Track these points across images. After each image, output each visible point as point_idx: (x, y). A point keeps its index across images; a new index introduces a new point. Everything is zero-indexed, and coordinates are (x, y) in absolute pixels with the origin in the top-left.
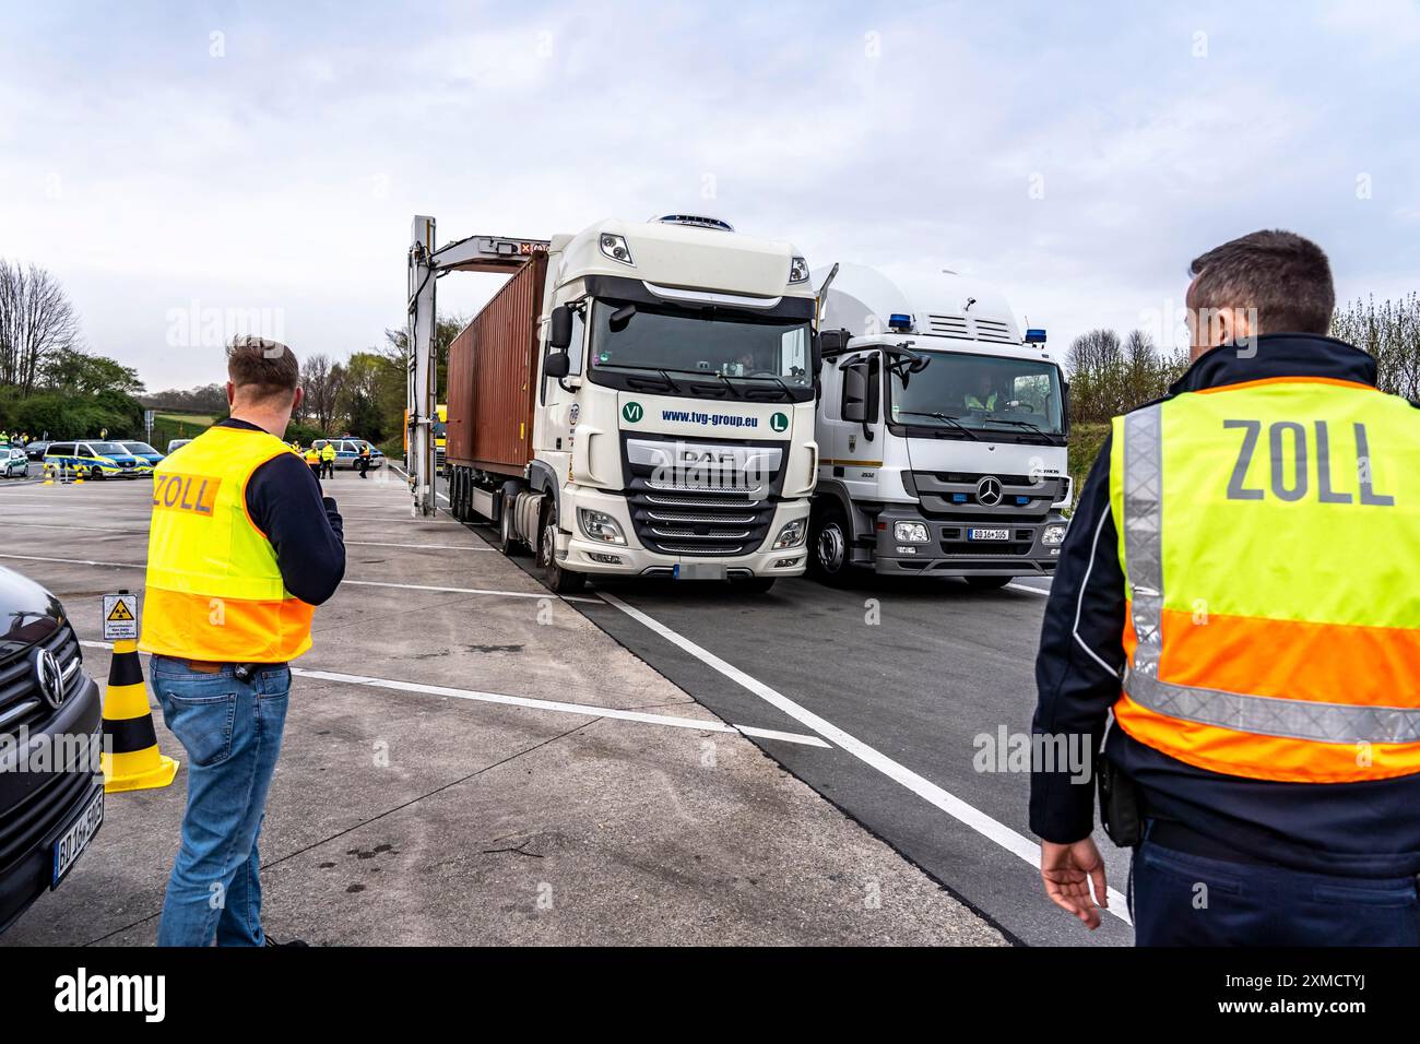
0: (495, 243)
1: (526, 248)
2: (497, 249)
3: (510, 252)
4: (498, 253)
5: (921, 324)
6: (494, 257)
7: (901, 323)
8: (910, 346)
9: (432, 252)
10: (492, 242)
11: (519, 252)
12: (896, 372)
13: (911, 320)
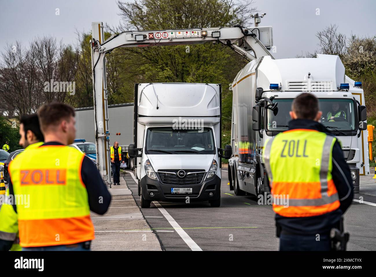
0: (134, 35)
1: (151, 36)
2: (135, 38)
3: (142, 39)
4: (136, 40)
5: (286, 86)
6: (135, 42)
7: (275, 87)
8: (276, 97)
9: (102, 43)
10: (132, 35)
11: (148, 38)
12: (270, 108)
13: (279, 85)
